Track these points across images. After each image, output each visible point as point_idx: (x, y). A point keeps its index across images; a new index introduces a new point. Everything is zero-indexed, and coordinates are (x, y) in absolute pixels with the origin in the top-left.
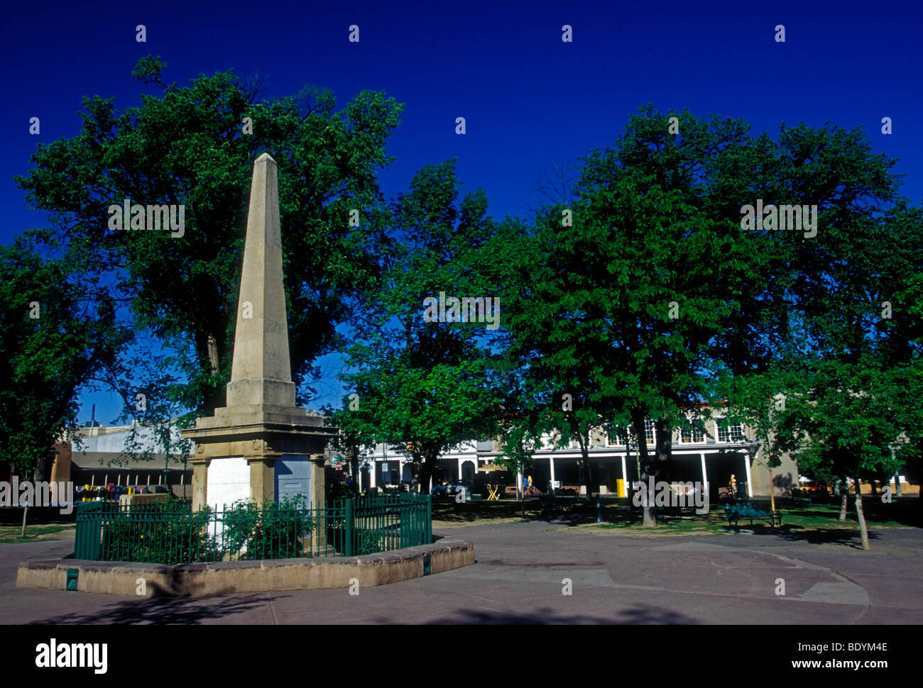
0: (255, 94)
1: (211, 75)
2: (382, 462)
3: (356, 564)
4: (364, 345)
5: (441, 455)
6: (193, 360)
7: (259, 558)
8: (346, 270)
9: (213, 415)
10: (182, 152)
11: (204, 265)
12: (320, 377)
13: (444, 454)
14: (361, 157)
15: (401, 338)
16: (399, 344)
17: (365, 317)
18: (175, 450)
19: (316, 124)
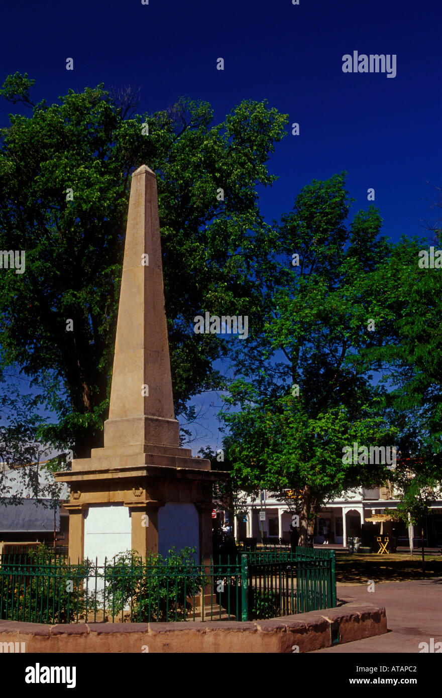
0: (127, 110)
1: (82, 91)
2: (259, 510)
3: (256, 630)
4: (246, 382)
5: (325, 504)
6: (64, 398)
7: (146, 620)
8: (227, 298)
9: (90, 456)
10: (52, 172)
11: (74, 295)
12: (195, 418)
13: (328, 503)
14: (242, 174)
15: (285, 374)
16: (284, 380)
17: (246, 350)
18: (43, 495)
19: (191, 141)
